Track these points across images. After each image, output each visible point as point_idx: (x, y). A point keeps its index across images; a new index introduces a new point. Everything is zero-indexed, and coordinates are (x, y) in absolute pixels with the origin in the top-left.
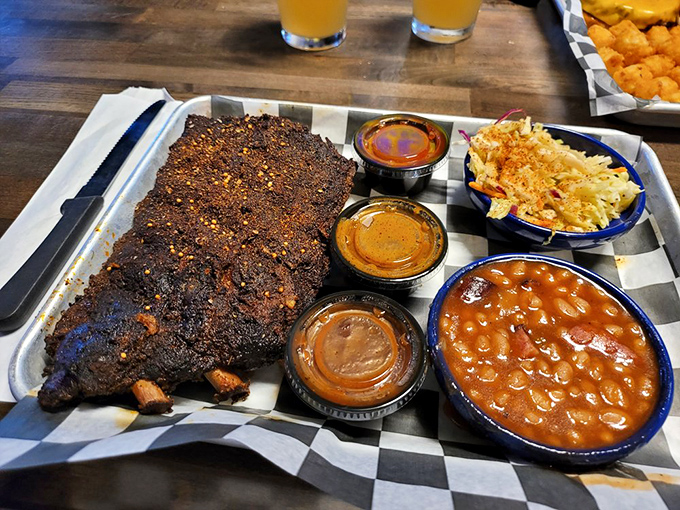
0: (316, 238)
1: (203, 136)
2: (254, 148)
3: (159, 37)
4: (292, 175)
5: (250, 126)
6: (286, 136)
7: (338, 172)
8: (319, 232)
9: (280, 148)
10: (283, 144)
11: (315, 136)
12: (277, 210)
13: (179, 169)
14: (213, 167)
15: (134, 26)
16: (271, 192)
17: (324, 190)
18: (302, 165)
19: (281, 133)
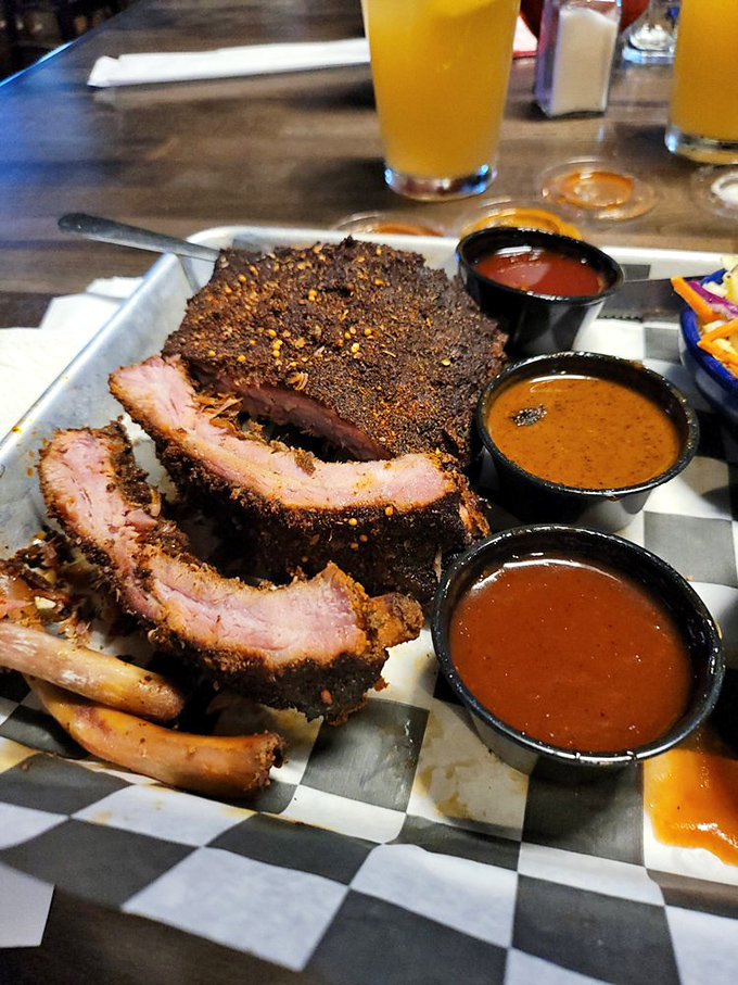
0: (438, 445)
1: (243, 278)
2: (327, 290)
3: (187, 179)
4: (395, 334)
5: (322, 258)
6: (385, 270)
7: (478, 332)
8: (445, 434)
9: (373, 288)
10: (377, 282)
11: (436, 273)
12: (366, 393)
13: (199, 331)
14: (256, 325)
15: (148, 164)
16: (358, 361)
17: (452, 360)
18: (412, 317)
19: (374, 266)
